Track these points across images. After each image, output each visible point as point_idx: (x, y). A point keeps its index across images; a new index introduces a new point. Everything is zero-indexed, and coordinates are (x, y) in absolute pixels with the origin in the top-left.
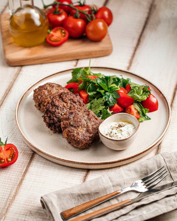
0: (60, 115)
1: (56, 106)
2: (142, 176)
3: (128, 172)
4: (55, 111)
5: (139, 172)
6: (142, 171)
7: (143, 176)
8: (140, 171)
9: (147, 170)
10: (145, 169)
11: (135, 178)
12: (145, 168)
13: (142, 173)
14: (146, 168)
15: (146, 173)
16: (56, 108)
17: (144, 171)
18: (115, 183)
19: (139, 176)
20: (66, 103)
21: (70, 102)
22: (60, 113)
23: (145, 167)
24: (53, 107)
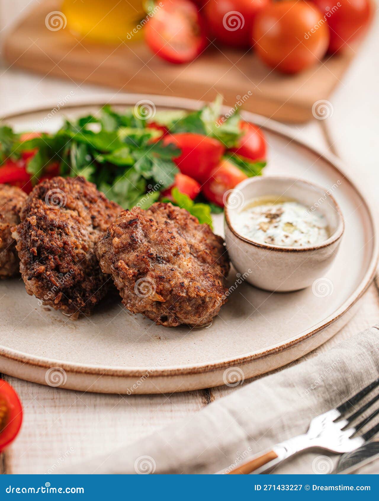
0: (82, 251)
1: (59, 227)
2: (331, 399)
3: (286, 391)
4: (65, 243)
5: (320, 389)
6: (331, 383)
7: (333, 398)
8: (323, 384)
9: (345, 380)
10: (336, 375)
11: (309, 409)
12: (338, 373)
13: (331, 390)
14: (342, 374)
15: (343, 387)
16: (61, 234)
17: (336, 384)
18: (253, 429)
19: (321, 400)
20: (74, 209)
21: (80, 203)
22: (81, 247)
23: (338, 370)
24: (52, 235)
